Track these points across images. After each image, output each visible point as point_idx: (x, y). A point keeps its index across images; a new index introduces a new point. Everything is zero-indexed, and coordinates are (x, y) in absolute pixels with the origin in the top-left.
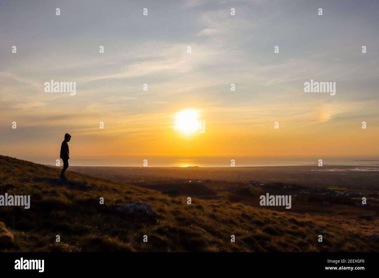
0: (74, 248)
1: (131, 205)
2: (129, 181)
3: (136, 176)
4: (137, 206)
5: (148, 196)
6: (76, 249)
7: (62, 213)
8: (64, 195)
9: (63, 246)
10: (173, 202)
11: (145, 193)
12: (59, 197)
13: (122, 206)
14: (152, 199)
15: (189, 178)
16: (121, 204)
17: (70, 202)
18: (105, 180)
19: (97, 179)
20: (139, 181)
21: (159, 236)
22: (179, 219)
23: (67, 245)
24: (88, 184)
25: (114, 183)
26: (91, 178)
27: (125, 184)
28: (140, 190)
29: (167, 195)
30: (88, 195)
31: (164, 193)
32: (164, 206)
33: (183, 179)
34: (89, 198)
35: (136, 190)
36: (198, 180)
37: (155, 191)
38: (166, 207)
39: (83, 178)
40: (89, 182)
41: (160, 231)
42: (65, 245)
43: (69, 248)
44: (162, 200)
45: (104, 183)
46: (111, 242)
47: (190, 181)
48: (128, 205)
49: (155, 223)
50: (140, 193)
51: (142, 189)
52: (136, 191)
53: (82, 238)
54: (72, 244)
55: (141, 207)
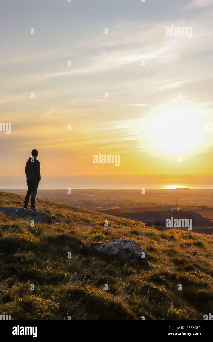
0: (50, 303)
1: (115, 243)
2: (99, 208)
3: (109, 201)
4: (123, 244)
5: (129, 229)
6: (52, 304)
7: (29, 255)
8: (28, 231)
9: (36, 300)
10: (164, 237)
11: (124, 224)
12: (22, 233)
13: (104, 244)
14: (135, 233)
15: (177, 204)
16: (102, 242)
17: (38, 240)
18: (70, 207)
19: (60, 207)
20: (113, 208)
21: (155, 286)
22: (176, 262)
23: (41, 299)
24: (52, 213)
25: (83, 211)
26: (52, 204)
27: (96, 213)
28: (116, 220)
29: (153, 227)
30: (58, 230)
31: (149, 225)
32: (153, 243)
33: (171, 205)
34: (60, 234)
35: (111, 220)
36: (189, 206)
37: (136, 222)
38: (156, 245)
39: (44, 206)
40: (53, 211)
41: (156, 279)
42: (38, 299)
43: (43, 303)
44: (149, 235)
45: (71, 212)
46: (96, 294)
47: (179, 208)
48: (111, 243)
49: (147, 268)
50: (118, 225)
51: (119, 219)
52: (112, 222)
53: (58, 289)
54: (47, 297)
55: (128, 245)
